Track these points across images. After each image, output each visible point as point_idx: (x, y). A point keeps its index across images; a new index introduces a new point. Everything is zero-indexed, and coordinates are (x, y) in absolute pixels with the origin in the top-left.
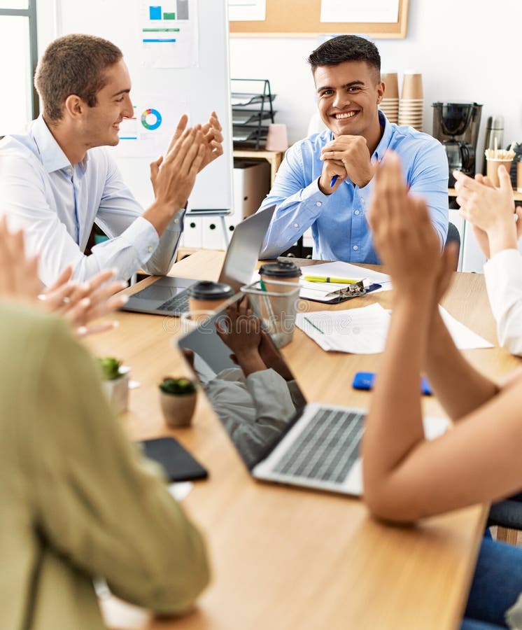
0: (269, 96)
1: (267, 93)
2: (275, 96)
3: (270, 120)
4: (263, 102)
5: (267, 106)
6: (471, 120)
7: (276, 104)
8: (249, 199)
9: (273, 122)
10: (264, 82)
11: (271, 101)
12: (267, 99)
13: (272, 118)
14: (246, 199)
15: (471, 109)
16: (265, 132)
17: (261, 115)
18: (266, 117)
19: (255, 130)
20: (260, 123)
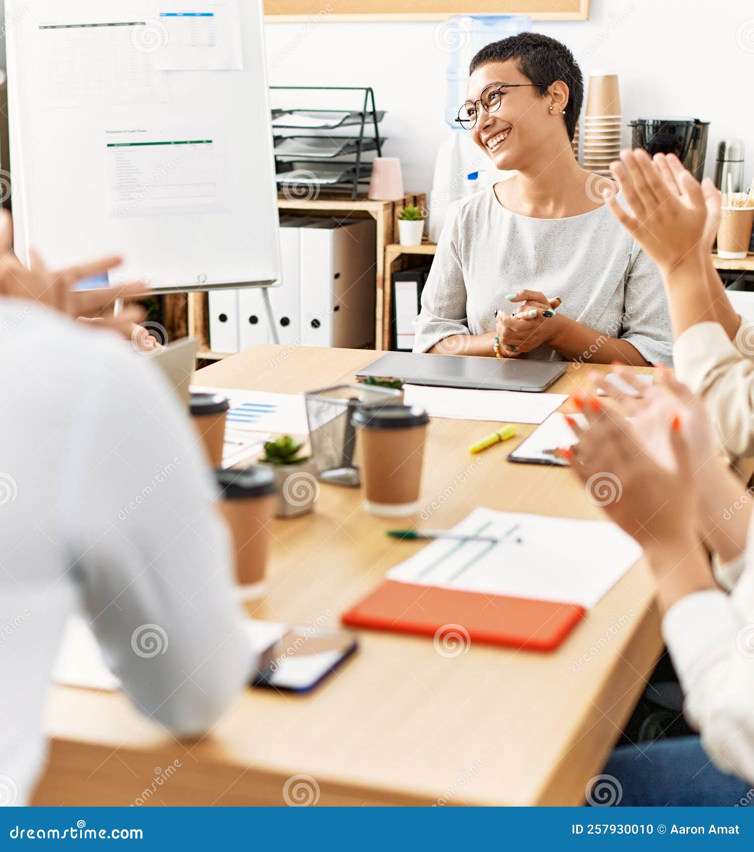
0: (373, 113)
1: (370, 109)
2: (383, 113)
3: (375, 152)
4: (363, 123)
5: (369, 131)
6: (691, 146)
7: (384, 128)
8: (341, 276)
9: (380, 155)
10: (364, 92)
11: (375, 122)
12: (369, 119)
13: (378, 149)
14: (337, 276)
15: (691, 130)
16: (367, 170)
17: (359, 145)
18: (368, 148)
19: (350, 168)
20: (358, 157)
